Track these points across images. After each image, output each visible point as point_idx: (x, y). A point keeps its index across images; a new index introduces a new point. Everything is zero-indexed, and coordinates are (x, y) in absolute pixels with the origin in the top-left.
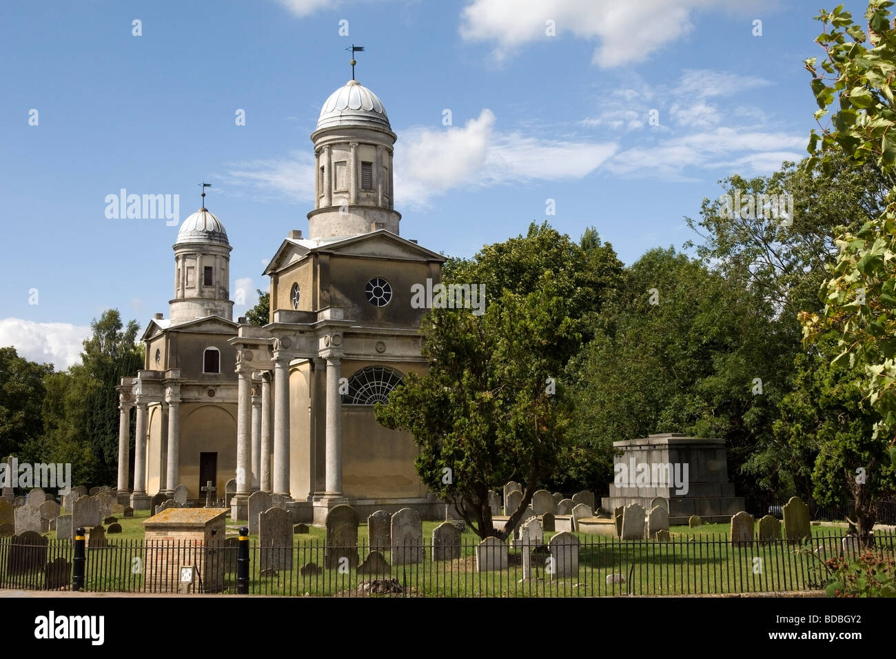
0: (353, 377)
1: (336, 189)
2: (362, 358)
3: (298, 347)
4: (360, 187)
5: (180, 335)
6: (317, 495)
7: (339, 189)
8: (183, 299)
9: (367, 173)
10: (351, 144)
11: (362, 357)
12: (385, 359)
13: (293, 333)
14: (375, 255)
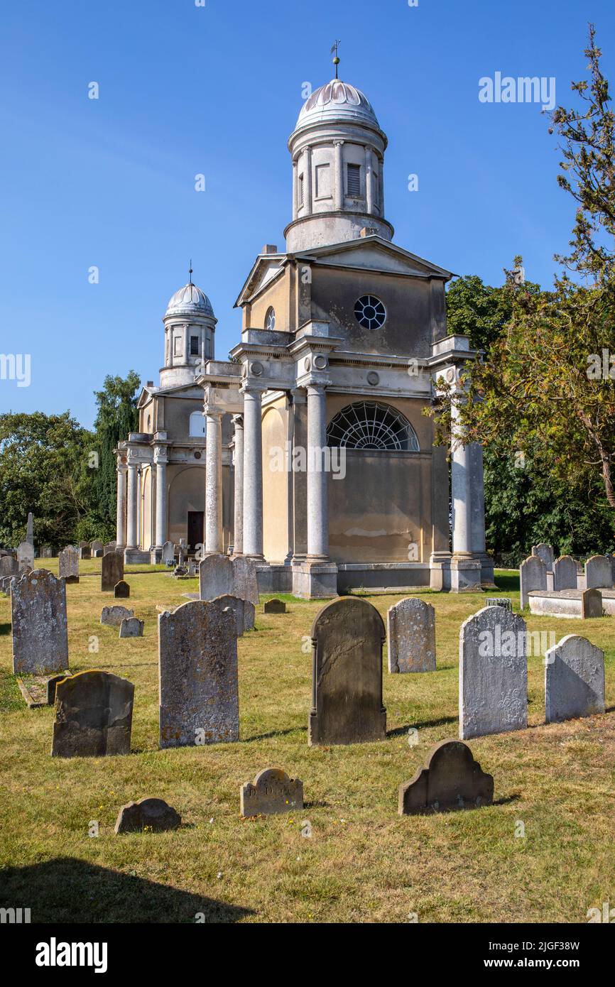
0: (340, 415)
1: (317, 196)
2: (351, 391)
3: (272, 375)
4: (346, 192)
5: (168, 399)
6: (296, 557)
7: (320, 196)
8: (172, 367)
9: (354, 177)
10: (334, 142)
11: (351, 389)
12: (379, 393)
13: (266, 357)
14: (366, 266)
